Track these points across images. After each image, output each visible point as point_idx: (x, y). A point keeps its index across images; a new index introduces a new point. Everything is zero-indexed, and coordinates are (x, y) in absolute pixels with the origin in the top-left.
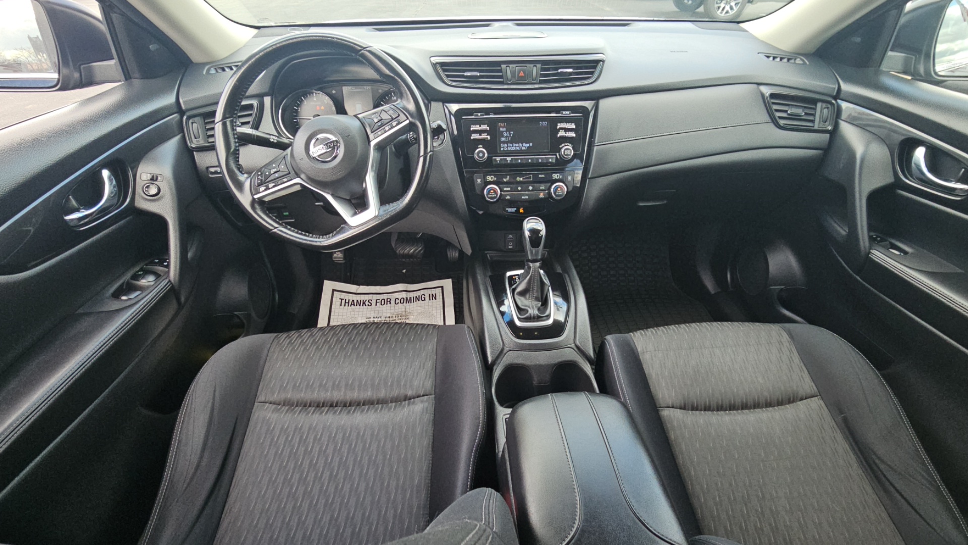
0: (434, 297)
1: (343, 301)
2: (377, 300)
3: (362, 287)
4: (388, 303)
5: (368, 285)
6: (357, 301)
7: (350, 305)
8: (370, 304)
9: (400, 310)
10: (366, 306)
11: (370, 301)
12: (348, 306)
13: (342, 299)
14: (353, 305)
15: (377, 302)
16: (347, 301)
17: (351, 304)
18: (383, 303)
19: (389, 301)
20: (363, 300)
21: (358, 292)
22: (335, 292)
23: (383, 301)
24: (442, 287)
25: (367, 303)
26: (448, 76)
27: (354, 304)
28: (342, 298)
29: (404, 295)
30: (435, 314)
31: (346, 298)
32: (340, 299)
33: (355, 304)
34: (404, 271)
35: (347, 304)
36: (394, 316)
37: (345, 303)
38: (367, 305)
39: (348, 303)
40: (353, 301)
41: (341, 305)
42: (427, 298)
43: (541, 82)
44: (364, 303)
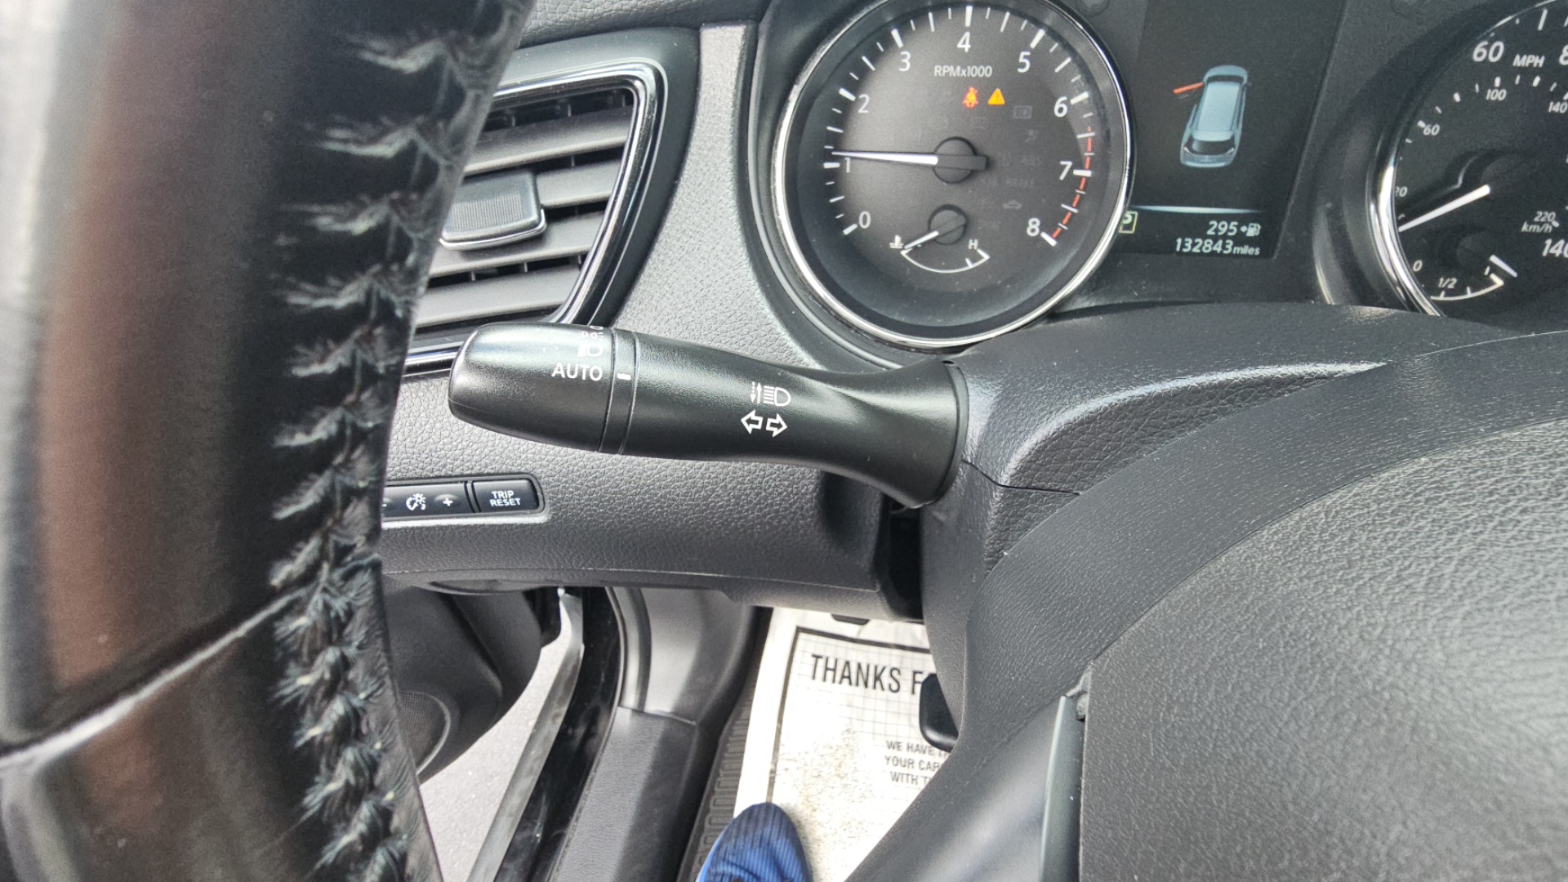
1: (821, 662)
2: (915, 673)
6: (859, 667)
7: (838, 678)
8: (894, 687)
10: (883, 689)
11: (895, 673)
12: (834, 681)
13: (817, 657)
14: (846, 681)
16: (831, 665)
17: (843, 677)
20: (876, 668)
22: (802, 636)
25: (886, 679)
27: (849, 677)
28: (818, 653)
31: (827, 654)
32: (814, 656)
33: (854, 676)
35: (830, 674)
37: (827, 669)
38: (886, 686)
39: (834, 670)
40: (847, 663)
41: (814, 678)
44: (877, 678)
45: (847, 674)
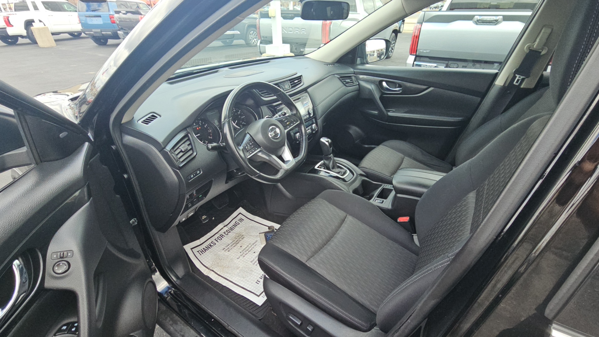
0: (241, 220)
1: (199, 252)
2: (215, 240)
3: (201, 239)
4: (223, 237)
5: (203, 236)
6: (206, 247)
8: (214, 244)
9: (233, 236)
10: (213, 246)
13: (198, 251)
15: (217, 241)
16: (201, 251)
18: (220, 239)
19: (222, 236)
20: (208, 245)
21: (201, 243)
22: (193, 250)
23: (219, 238)
24: (240, 213)
25: (212, 244)
26: (262, 93)
29: (226, 228)
30: (252, 225)
31: (199, 249)
33: (207, 249)
34: (213, 218)
35: (203, 252)
36: (234, 239)
37: (201, 252)
39: (203, 251)
40: (203, 248)
41: (201, 255)
42: (239, 222)
43: (292, 87)
44: (211, 246)
45: (205, 250)
